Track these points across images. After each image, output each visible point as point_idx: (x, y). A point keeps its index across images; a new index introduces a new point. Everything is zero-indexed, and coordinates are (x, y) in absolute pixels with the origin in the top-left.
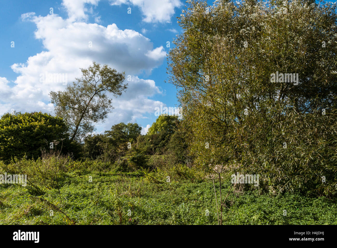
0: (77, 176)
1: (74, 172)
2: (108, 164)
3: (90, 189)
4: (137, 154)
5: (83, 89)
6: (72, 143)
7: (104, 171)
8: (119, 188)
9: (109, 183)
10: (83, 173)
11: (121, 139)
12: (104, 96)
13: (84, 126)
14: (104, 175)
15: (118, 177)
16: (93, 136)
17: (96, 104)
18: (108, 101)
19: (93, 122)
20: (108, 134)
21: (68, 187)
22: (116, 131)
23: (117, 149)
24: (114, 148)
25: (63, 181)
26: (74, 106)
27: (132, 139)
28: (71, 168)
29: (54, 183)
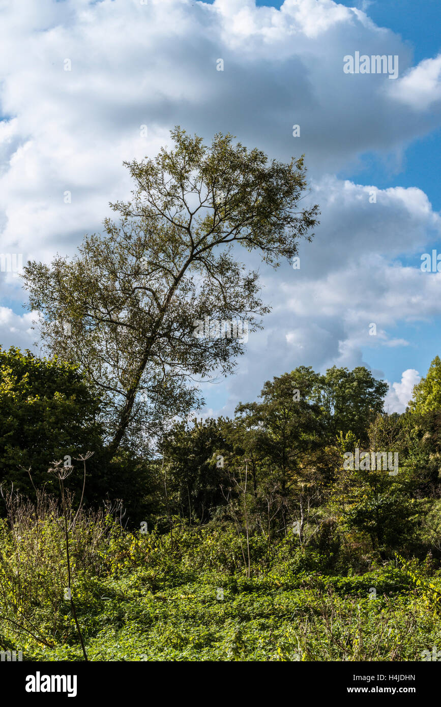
0: (143, 592)
1: (133, 578)
2: (259, 544)
3: (199, 647)
4: (376, 495)
5: (144, 246)
6: (116, 459)
7: (245, 571)
8: (314, 642)
9: (271, 621)
10: (164, 580)
11: (304, 436)
12: (224, 267)
13: (154, 389)
14: (248, 589)
15: (305, 597)
16: (191, 425)
17: (196, 302)
18: (242, 283)
19: (188, 372)
20: (248, 417)
21: (116, 637)
22: (281, 403)
23: (289, 477)
24: (276, 472)
25: (96, 614)
26: (114, 317)
27: (349, 433)
28: (121, 560)
29: (62, 620)
